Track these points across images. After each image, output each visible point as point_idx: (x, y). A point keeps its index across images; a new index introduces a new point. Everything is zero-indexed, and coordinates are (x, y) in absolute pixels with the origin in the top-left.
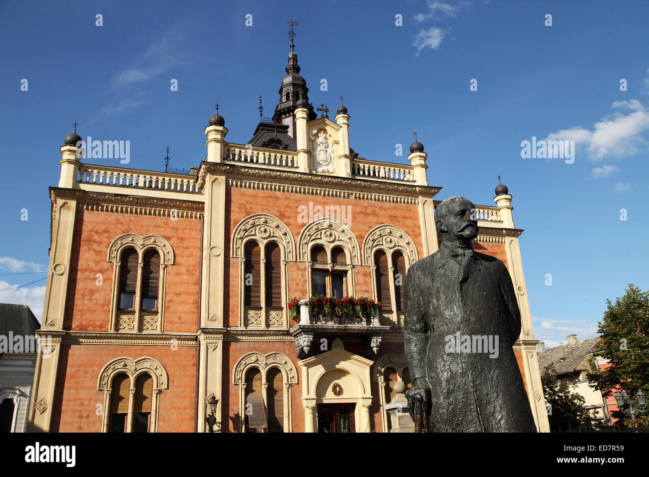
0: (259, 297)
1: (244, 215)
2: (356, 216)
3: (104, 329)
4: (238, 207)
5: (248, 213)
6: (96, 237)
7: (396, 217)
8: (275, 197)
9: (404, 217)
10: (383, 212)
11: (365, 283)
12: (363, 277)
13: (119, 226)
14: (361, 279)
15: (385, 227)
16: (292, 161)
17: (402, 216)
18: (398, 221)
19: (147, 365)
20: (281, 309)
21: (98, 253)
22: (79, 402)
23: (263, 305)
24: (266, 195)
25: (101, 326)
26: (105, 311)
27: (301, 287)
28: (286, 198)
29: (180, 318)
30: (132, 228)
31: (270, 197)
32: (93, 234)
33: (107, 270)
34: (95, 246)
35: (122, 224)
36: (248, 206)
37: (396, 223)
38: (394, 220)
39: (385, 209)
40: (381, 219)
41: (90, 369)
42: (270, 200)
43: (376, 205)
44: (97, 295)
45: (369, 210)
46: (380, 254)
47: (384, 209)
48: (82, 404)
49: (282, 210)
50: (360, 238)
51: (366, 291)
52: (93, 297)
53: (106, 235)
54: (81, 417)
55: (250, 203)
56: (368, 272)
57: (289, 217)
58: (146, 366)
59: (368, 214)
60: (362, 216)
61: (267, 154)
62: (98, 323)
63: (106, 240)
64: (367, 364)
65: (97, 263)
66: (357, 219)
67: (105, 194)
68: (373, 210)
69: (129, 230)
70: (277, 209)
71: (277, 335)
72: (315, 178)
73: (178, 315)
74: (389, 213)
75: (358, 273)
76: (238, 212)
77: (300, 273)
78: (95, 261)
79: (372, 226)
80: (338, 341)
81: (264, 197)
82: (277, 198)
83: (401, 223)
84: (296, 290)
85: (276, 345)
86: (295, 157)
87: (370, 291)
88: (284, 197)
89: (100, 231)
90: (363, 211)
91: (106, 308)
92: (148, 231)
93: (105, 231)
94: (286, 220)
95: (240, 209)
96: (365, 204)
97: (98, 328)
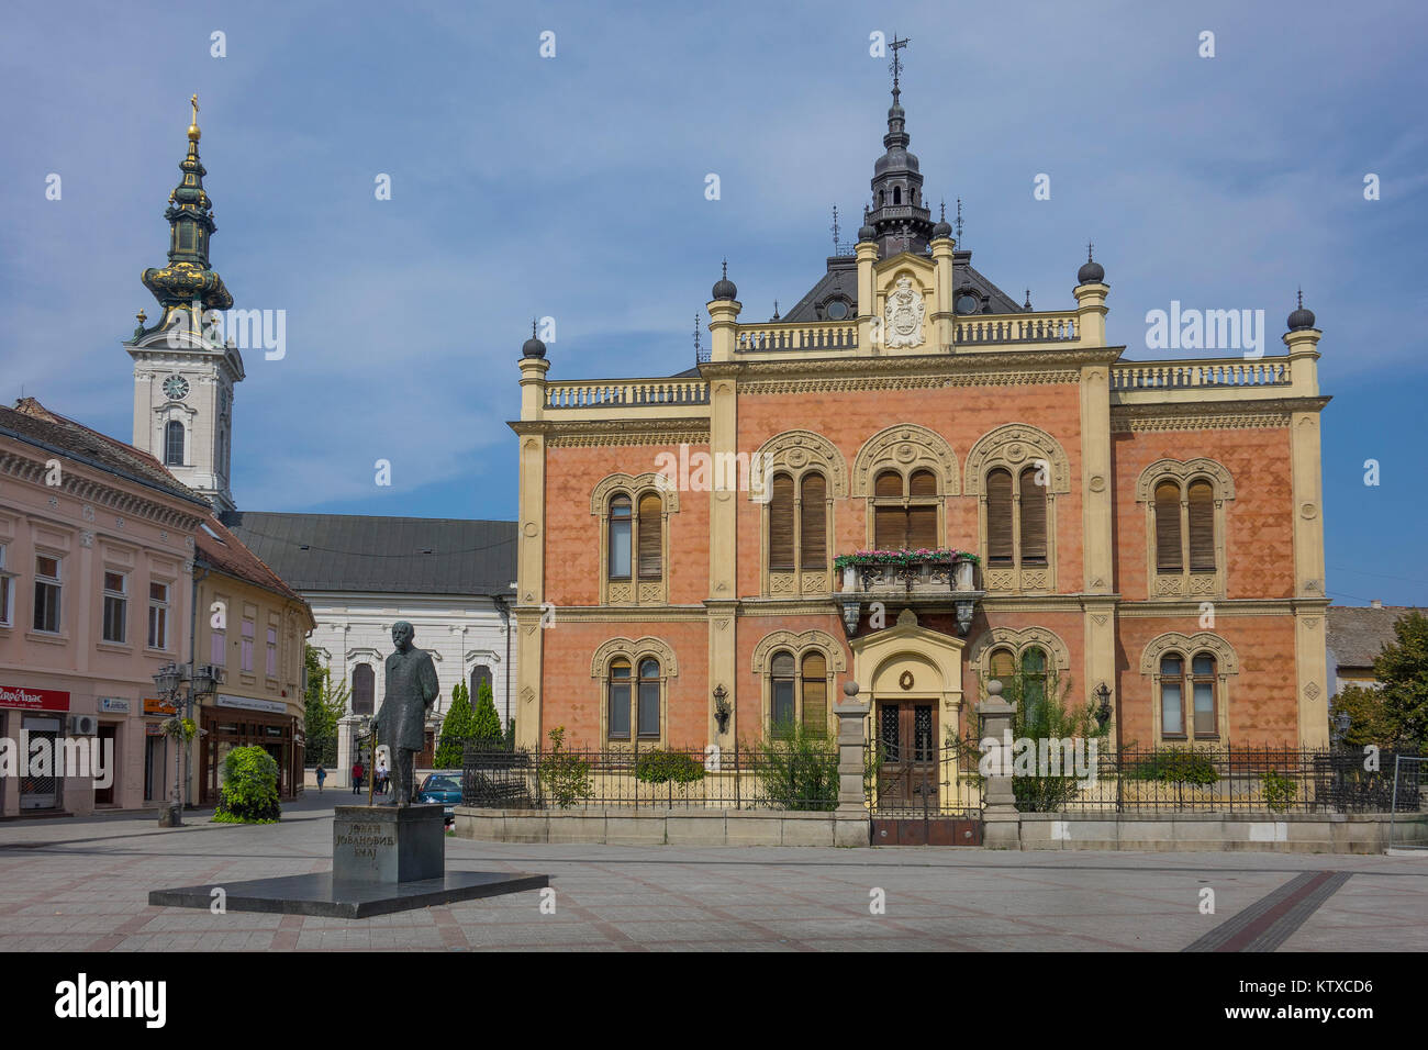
0: (791, 551)
1: (766, 434)
2: (956, 414)
3: (593, 603)
4: (758, 424)
5: (772, 432)
6: (573, 482)
7: (1032, 408)
8: (817, 401)
9: (1048, 407)
10: (1008, 402)
11: (966, 522)
12: (963, 513)
13: (602, 464)
14: (960, 516)
15: (1011, 428)
16: (850, 336)
17: (1046, 404)
18: (1037, 416)
19: (649, 646)
20: (824, 569)
21: (578, 504)
22: (571, 691)
23: (797, 565)
24: (802, 400)
25: (589, 600)
26: (593, 580)
27: (856, 536)
28: (835, 401)
29: (691, 585)
30: (620, 465)
31: (808, 401)
32: (569, 478)
33: (592, 525)
34: (573, 495)
35: (606, 460)
36: (773, 421)
37: (1032, 419)
38: (1027, 415)
39: (1012, 398)
40: (1002, 416)
41: (579, 652)
42: (809, 406)
43: (994, 392)
44: (581, 560)
45: (982, 404)
46: (998, 473)
47: (1010, 397)
48: (574, 693)
49: (827, 420)
50: (963, 450)
51: (967, 536)
52: (577, 562)
53: (586, 478)
54: (574, 708)
55: (777, 416)
56: (972, 504)
57: (840, 431)
58: (648, 648)
59: (979, 410)
60: (967, 413)
61: (806, 331)
62: (586, 596)
63: (586, 485)
64: (957, 646)
65: (578, 517)
66: (956, 421)
67: (579, 422)
68: (990, 401)
69: (616, 468)
70: (819, 419)
71: (816, 606)
72: (881, 363)
73: (688, 581)
74: (1019, 402)
75: (955, 508)
76: (757, 432)
77: (855, 515)
78: (575, 515)
79: (985, 428)
80: (907, 612)
81: (798, 404)
82: (820, 402)
83: (1041, 418)
84: (848, 541)
85: (816, 620)
86: (854, 329)
87: (973, 534)
88: (831, 399)
89: (579, 473)
90: (970, 405)
91: (593, 576)
92: (641, 468)
93: (584, 474)
94: (833, 436)
95: (761, 427)
96: (975, 393)
97: (585, 602)
